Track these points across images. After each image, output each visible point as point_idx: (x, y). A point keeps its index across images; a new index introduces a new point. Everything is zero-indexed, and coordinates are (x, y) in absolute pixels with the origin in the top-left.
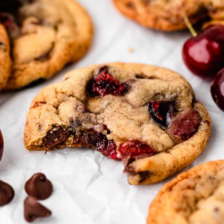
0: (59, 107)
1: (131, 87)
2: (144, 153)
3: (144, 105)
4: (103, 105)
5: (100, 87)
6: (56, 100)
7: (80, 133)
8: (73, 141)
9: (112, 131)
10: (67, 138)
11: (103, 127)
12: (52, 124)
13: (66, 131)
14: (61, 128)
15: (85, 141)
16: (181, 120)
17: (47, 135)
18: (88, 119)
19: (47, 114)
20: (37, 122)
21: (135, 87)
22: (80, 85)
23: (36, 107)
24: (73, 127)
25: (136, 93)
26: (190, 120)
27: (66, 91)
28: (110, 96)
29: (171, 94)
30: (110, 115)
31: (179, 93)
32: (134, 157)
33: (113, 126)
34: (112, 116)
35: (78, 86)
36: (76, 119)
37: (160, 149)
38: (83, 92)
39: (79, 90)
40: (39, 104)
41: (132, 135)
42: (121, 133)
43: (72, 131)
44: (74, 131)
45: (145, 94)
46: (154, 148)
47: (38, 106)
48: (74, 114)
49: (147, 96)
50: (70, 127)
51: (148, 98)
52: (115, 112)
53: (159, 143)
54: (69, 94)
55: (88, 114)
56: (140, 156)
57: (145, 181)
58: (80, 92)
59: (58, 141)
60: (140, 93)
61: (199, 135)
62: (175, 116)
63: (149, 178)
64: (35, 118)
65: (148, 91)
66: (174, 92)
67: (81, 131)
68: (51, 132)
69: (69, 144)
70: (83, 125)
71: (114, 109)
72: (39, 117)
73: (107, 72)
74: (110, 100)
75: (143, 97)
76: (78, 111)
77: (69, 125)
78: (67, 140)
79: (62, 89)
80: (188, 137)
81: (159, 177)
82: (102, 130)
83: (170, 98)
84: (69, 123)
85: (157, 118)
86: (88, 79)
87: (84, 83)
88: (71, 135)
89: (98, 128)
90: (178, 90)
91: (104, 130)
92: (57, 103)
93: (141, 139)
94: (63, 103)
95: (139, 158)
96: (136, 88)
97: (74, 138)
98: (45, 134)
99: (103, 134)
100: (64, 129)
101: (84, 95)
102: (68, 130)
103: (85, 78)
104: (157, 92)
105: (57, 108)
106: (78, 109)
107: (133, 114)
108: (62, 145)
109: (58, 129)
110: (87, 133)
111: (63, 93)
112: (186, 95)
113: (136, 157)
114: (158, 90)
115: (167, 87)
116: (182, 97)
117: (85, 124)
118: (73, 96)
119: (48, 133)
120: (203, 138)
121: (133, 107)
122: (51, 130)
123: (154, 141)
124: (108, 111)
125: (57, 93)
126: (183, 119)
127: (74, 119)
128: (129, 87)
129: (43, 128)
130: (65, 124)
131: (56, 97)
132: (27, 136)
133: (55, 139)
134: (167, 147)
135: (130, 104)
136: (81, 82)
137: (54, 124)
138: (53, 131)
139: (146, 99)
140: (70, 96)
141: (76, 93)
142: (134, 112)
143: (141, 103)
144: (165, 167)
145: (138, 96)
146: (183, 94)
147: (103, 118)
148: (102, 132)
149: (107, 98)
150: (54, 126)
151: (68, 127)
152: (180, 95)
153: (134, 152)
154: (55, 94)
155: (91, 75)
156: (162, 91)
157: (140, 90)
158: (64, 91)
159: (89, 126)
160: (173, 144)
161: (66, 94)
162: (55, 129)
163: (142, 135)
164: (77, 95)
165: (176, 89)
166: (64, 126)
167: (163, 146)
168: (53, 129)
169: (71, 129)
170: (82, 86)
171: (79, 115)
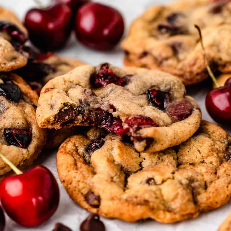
0: (68, 92)
1: (129, 81)
2: (148, 124)
3: (142, 94)
4: (107, 91)
5: (103, 79)
6: (65, 87)
7: (88, 112)
8: (81, 119)
9: (118, 109)
10: (76, 117)
11: (109, 106)
12: (64, 103)
13: (76, 110)
14: (72, 107)
15: (92, 119)
16: (176, 105)
17: (59, 113)
18: (95, 101)
19: (58, 95)
20: (49, 103)
21: (133, 80)
22: (85, 76)
23: (48, 92)
24: (82, 106)
25: (134, 84)
26: (184, 106)
27: (73, 81)
28: (113, 84)
29: (166, 87)
30: (115, 98)
31: (173, 86)
32: (140, 126)
33: (119, 105)
34: (116, 98)
35: (83, 77)
36: (85, 100)
37: (161, 123)
38: (88, 83)
39: (84, 81)
40: (50, 90)
41: (136, 112)
42: (126, 110)
43: (81, 110)
44: (83, 110)
45: (142, 86)
46: (156, 122)
47: (49, 91)
48: (82, 96)
49: (145, 87)
50: (80, 106)
51: (145, 89)
52: (119, 96)
53: (160, 119)
54: (76, 83)
55: (95, 97)
56: (145, 126)
57: (150, 149)
58: (86, 82)
59: (68, 119)
60: (138, 84)
61: (193, 117)
62: (171, 102)
63: (153, 146)
64: (47, 100)
65: (145, 83)
66: (168, 85)
67: (90, 111)
68: (63, 111)
69: (77, 123)
70: (91, 105)
71: (117, 94)
72: (51, 99)
73: (107, 68)
74: (114, 87)
75: (141, 87)
76: (86, 94)
77: (78, 105)
78: (76, 119)
79: (69, 79)
80: (184, 118)
81: (162, 146)
82: (108, 108)
83: (164, 89)
84: (78, 103)
85: (156, 103)
86: (91, 73)
87: (89, 75)
88: (80, 114)
89: (105, 107)
90: (172, 83)
91: (110, 109)
92: (66, 89)
93: (145, 115)
94: (71, 89)
95: (145, 127)
96: (135, 80)
97: (82, 117)
98: (57, 111)
99: (109, 112)
100: (74, 108)
101: (88, 85)
102: (78, 110)
103: (89, 71)
104: (153, 84)
105: (66, 92)
106: (86, 92)
107: (134, 99)
108: (71, 124)
109: (69, 108)
110: (95, 112)
111: (71, 82)
112: (179, 87)
113: (143, 127)
114: (154, 83)
115: (162, 81)
116: (175, 89)
117: (93, 104)
118: (80, 85)
119: (60, 110)
120: (196, 120)
121: (133, 94)
122: (63, 108)
123: (156, 117)
124: (112, 95)
125: (65, 81)
126: (178, 105)
127: (83, 100)
128: (127, 80)
129: (55, 107)
130: (76, 103)
131: (65, 84)
132: (40, 115)
133: (65, 117)
134: (166, 123)
135: (130, 92)
136: (86, 74)
137: (66, 103)
138: (65, 110)
139: (144, 89)
140: (76, 85)
141: (82, 83)
142: (134, 98)
143: (140, 92)
144: (167, 137)
145: (137, 86)
146: (176, 87)
147: (108, 101)
148: (108, 110)
149: (110, 86)
150: (65, 105)
151: (78, 107)
152: (174, 88)
153: (140, 122)
154: (64, 82)
155: (94, 70)
156: (158, 83)
157: (138, 82)
158: (71, 80)
159: (97, 106)
160: (172, 122)
161: (73, 83)
162: (66, 108)
163: (144, 113)
164: (83, 84)
165: (170, 82)
166: (74, 106)
167: (164, 121)
168: (64, 107)
169: (80, 109)
170: (87, 77)
171: (87, 97)
